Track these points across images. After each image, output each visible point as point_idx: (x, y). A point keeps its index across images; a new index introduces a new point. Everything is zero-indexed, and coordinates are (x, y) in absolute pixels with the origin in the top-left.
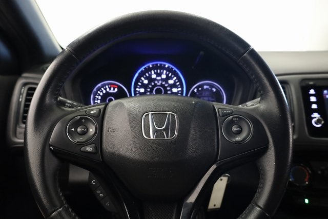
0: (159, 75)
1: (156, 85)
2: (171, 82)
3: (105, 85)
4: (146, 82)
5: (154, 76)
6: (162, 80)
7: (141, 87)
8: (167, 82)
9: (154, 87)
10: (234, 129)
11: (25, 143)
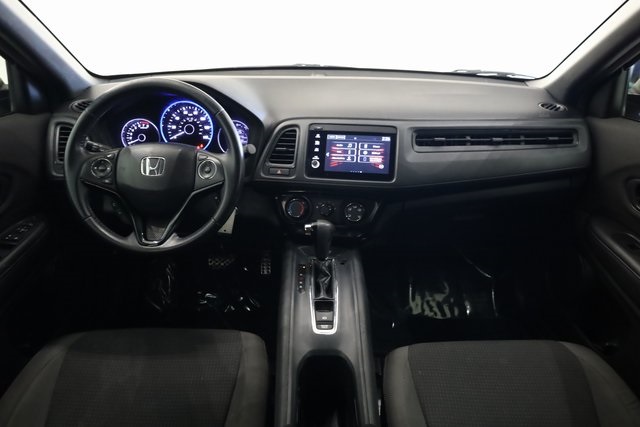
0: (191, 111)
1: (187, 122)
2: (203, 119)
3: (136, 122)
4: (178, 118)
5: (185, 113)
6: (194, 116)
7: (173, 124)
8: (199, 120)
9: (185, 123)
10: (207, 169)
11: (64, 177)
